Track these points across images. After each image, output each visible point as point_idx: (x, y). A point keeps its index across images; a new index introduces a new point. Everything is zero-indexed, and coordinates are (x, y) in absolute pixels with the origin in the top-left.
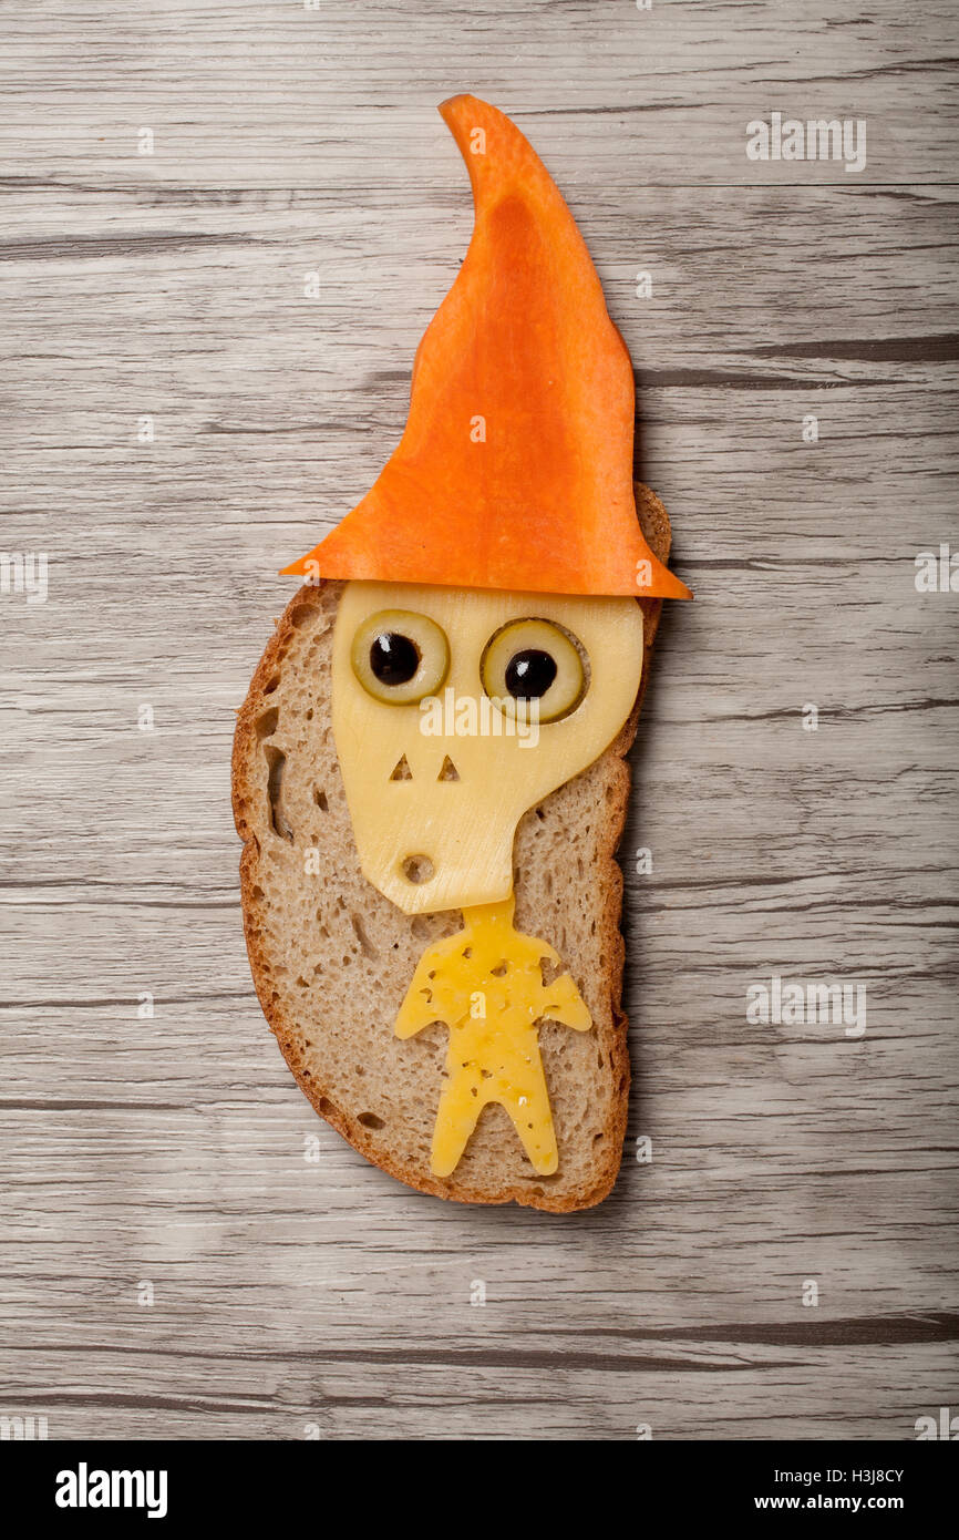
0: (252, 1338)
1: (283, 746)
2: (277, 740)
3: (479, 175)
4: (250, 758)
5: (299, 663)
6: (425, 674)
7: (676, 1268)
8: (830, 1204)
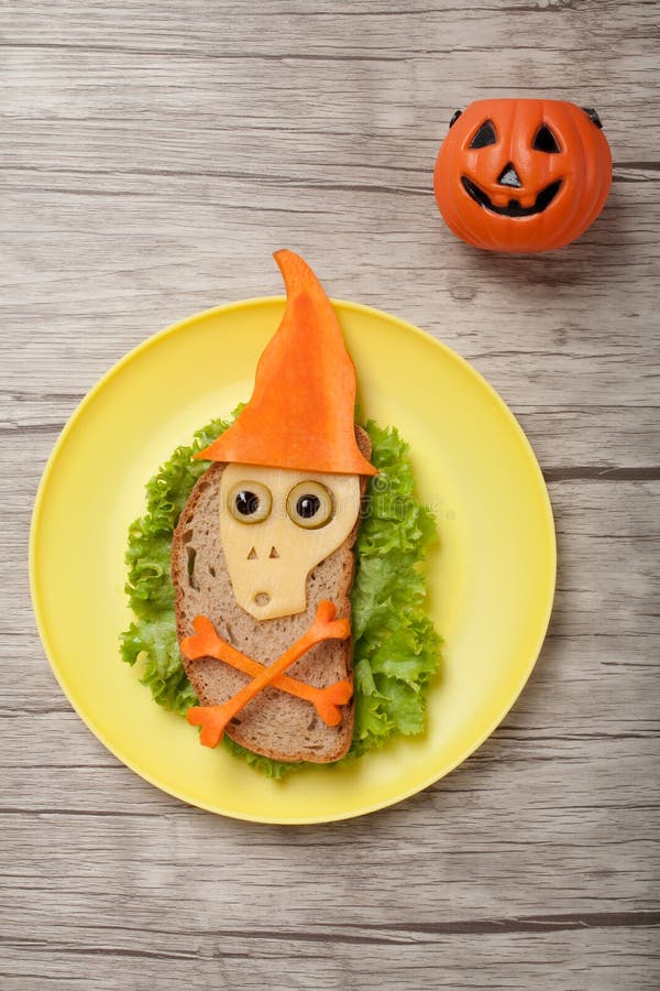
0: (188, 925)
1: (195, 547)
2: (192, 544)
3: (290, 284)
4: (180, 553)
5: (202, 509)
6: (261, 510)
7: (382, 896)
8: (455, 867)
